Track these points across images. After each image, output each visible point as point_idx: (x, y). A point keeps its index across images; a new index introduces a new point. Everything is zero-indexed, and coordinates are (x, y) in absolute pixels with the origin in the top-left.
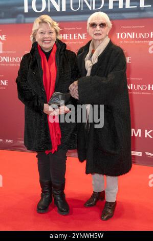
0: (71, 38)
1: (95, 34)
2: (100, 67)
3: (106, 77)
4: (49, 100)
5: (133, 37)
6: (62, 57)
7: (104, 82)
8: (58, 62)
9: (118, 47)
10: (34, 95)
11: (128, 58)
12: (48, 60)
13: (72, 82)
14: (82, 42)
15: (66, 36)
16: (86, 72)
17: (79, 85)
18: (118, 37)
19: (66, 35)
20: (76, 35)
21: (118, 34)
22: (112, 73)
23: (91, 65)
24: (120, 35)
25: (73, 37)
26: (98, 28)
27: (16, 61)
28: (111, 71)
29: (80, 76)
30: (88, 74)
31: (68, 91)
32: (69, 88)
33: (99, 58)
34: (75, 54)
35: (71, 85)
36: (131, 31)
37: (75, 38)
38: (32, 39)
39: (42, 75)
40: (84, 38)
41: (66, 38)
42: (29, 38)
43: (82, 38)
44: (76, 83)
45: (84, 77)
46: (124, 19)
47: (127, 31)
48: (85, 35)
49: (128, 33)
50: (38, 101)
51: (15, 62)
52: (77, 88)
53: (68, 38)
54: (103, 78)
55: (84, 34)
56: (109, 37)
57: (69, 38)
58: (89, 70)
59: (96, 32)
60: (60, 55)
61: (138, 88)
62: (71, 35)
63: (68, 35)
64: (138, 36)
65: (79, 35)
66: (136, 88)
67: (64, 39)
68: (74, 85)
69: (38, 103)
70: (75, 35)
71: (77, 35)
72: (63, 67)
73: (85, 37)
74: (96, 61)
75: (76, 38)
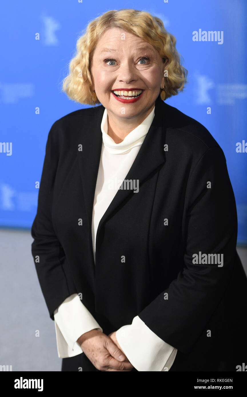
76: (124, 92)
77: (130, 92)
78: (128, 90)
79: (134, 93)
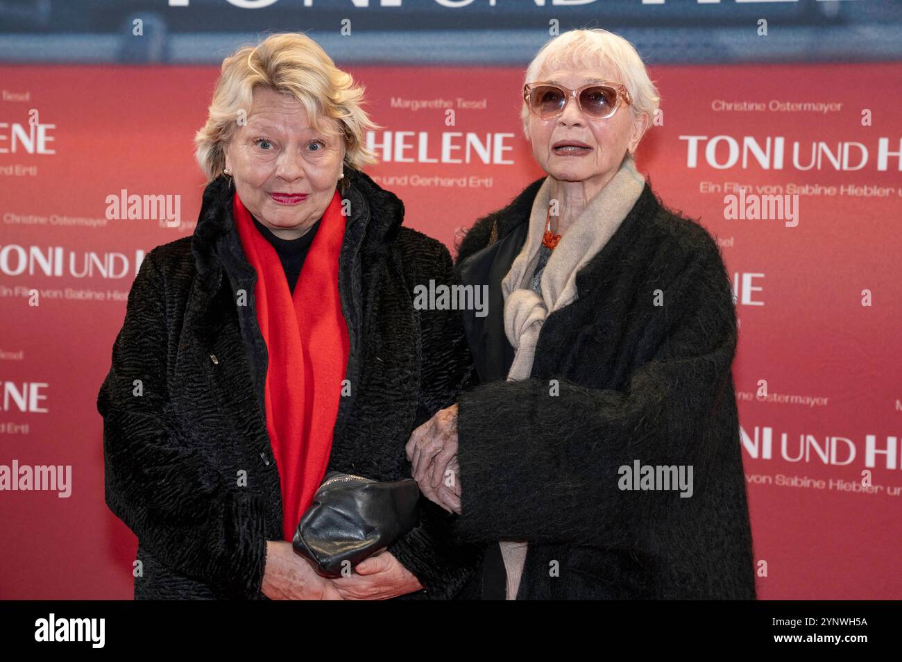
0: (423, 157)
1: (557, 147)
2: (588, 329)
3: (623, 387)
4: (296, 524)
5: (779, 164)
6: (374, 271)
7: (607, 414)
8: (356, 302)
9: (689, 222)
10: (207, 487)
11: (747, 278)
12: (293, 288)
13: (425, 415)
14: (488, 182)
15: (400, 146)
16: (508, 352)
17: (464, 433)
18: (692, 162)
19: (400, 136)
20: (454, 141)
21: (693, 141)
22: (654, 364)
23: (539, 314)
24: (702, 146)
25: (434, 150)
26: (571, 111)
27: (107, 272)
28: (649, 358)
29: (476, 381)
30: (520, 369)
31: (406, 467)
32: (410, 448)
33: (583, 280)
34: (445, 253)
35: (420, 432)
36: (763, 129)
37: (446, 157)
38: (202, 155)
39: (261, 374)
40: (498, 159)
41: (399, 157)
42: (192, 149)
43: (485, 158)
44: (446, 417)
45: (491, 387)
46: (726, 61)
47: (740, 127)
48: (506, 142)
49: (750, 142)
50: (229, 525)
51: (97, 282)
52: (452, 448)
53: (407, 153)
54: (602, 394)
55: (499, 138)
56: (640, 168)
57: (411, 153)
58: (525, 342)
59: (560, 135)
60: (367, 260)
61: (804, 454)
62: (423, 137)
63: (407, 140)
64: (805, 160)
65: (472, 138)
66: (793, 451)
67: (387, 157)
68: (436, 430)
69: (231, 540)
70: (447, 137)
71: (459, 141)
72: (383, 329)
73: (505, 155)
74: (566, 295)
75: (454, 154)
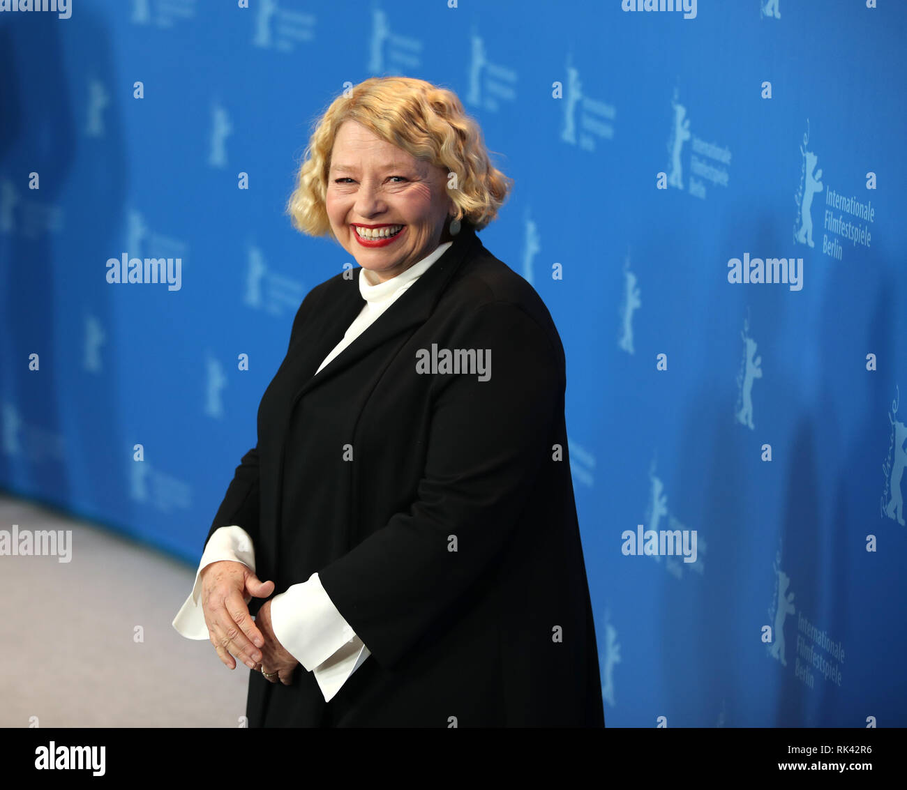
76: (365, 230)
77: (375, 231)
78: (372, 227)
79: (382, 231)
